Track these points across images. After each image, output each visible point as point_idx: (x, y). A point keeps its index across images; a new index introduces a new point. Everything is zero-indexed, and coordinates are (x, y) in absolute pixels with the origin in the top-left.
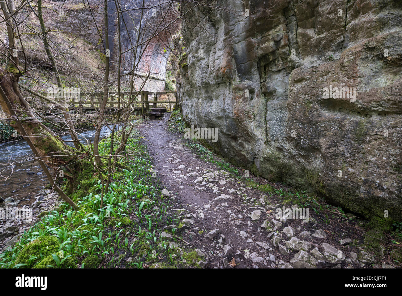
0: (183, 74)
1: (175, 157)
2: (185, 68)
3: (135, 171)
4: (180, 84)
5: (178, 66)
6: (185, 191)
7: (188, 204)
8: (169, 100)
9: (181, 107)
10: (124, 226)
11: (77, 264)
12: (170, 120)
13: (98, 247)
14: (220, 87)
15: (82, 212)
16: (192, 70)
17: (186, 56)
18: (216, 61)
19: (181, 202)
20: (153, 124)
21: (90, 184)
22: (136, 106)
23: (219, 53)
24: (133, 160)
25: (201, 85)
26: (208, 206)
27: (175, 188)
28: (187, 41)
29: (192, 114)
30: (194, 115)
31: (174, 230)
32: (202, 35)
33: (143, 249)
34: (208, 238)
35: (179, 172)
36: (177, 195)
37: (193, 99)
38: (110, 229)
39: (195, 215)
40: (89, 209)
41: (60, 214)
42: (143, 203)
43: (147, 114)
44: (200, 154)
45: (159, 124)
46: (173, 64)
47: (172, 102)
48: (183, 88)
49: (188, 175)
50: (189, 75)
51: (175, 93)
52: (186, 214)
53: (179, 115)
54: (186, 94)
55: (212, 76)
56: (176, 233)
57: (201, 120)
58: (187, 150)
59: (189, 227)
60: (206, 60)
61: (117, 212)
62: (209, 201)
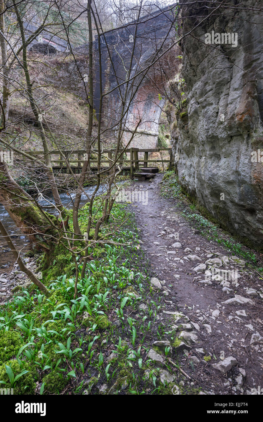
0: (182, 126)
1: (168, 231)
2: (185, 118)
3: (119, 247)
4: (176, 139)
5: (175, 116)
6: (182, 282)
7: (187, 304)
8: (162, 158)
9: (176, 166)
10: (100, 330)
11: (36, 381)
12: (162, 183)
13: (65, 360)
14: (233, 141)
15: (52, 300)
16: (193, 120)
17: (187, 102)
18: (229, 106)
19: (177, 301)
20: (142, 186)
21: (67, 260)
22: (124, 166)
23: (234, 95)
24: (118, 232)
25: (205, 139)
26: (216, 313)
27: (169, 276)
28: (189, 83)
29: (190, 175)
30: (194, 177)
31: (168, 349)
32: (211, 72)
33: (122, 376)
34: (219, 371)
35: (174, 252)
36: (172, 288)
37: (193, 158)
38: (82, 332)
39: (197, 326)
40: (61, 297)
41: (31, 296)
42: (126, 299)
43: (136, 175)
44: (201, 228)
45: (150, 187)
46: (168, 114)
47: (165, 161)
48: (180, 143)
49: (185, 258)
50: (189, 127)
51: (170, 150)
52: (184, 322)
53: (173, 176)
54: (185, 151)
55: (222, 126)
56: (169, 355)
57: (202, 185)
58: (184, 222)
59: (189, 346)
60: (214, 106)
61: (93, 307)
62: (218, 304)
